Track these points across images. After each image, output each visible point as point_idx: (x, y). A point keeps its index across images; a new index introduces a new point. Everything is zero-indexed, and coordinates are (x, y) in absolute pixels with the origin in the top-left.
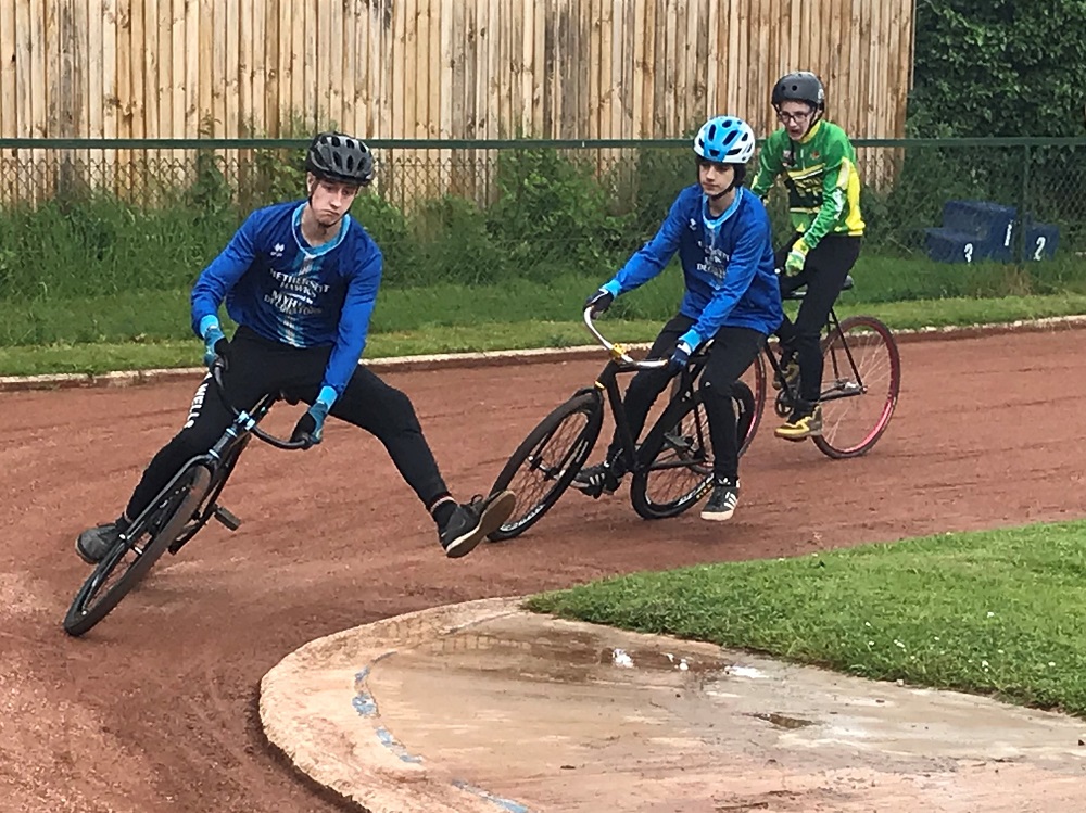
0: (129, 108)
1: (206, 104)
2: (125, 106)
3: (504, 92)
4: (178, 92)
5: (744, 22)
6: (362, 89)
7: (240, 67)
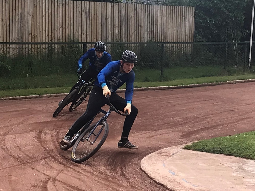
0: (34, 35)
1: (50, 35)
2: (33, 34)
3: (112, 32)
4: (44, 31)
5: (161, 17)
6: (83, 31)
7: (57, 26)
